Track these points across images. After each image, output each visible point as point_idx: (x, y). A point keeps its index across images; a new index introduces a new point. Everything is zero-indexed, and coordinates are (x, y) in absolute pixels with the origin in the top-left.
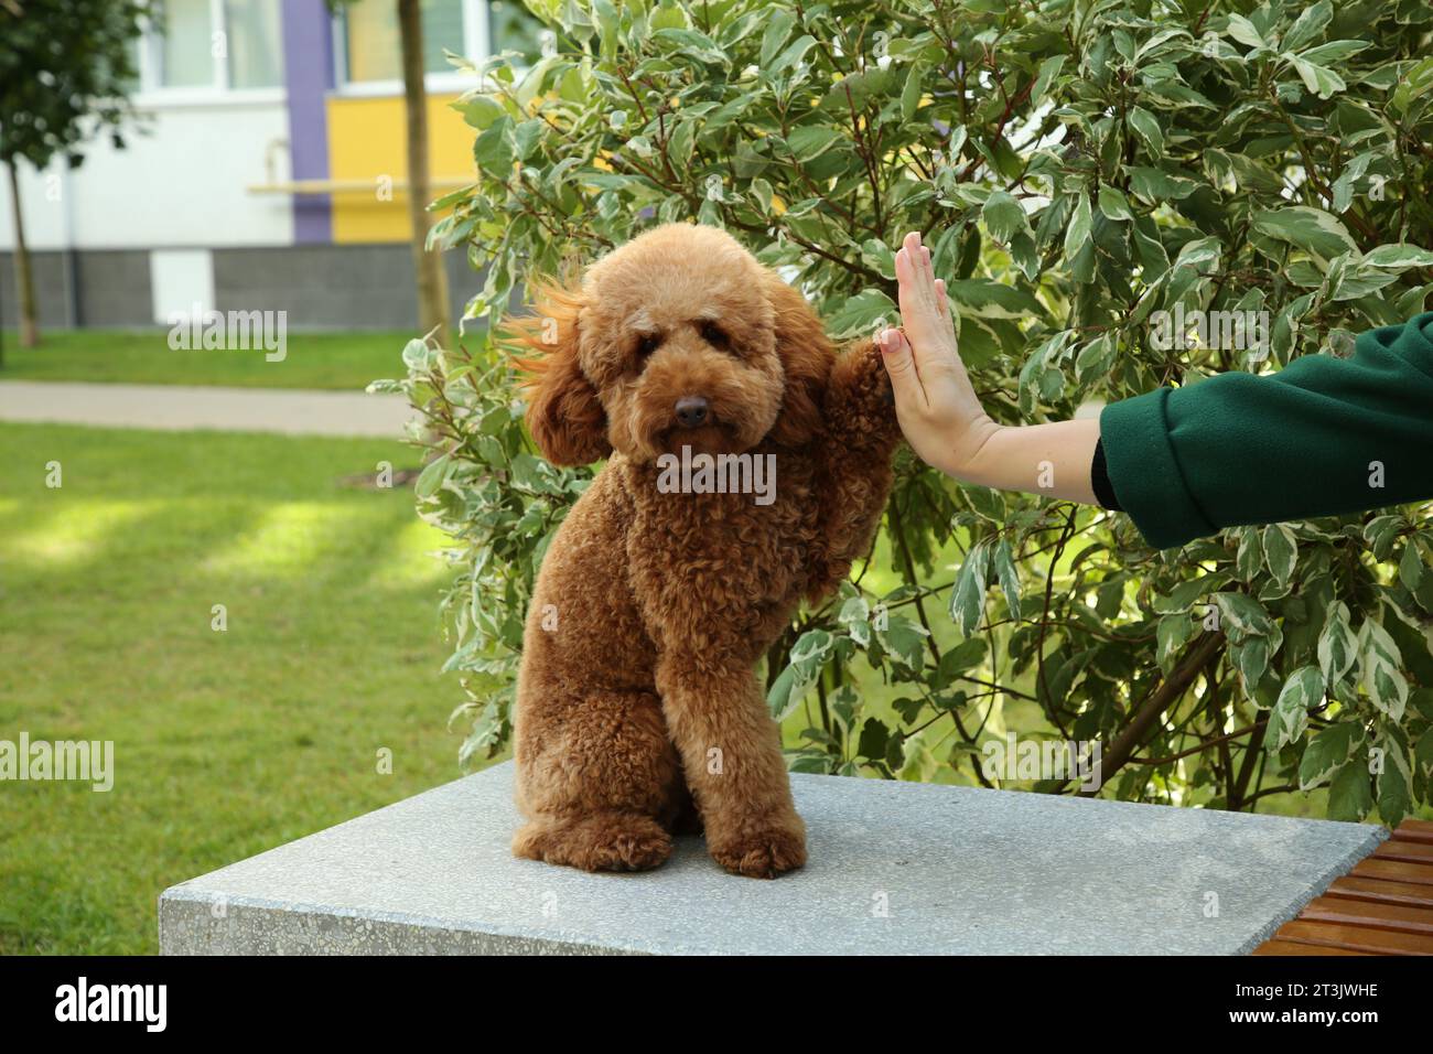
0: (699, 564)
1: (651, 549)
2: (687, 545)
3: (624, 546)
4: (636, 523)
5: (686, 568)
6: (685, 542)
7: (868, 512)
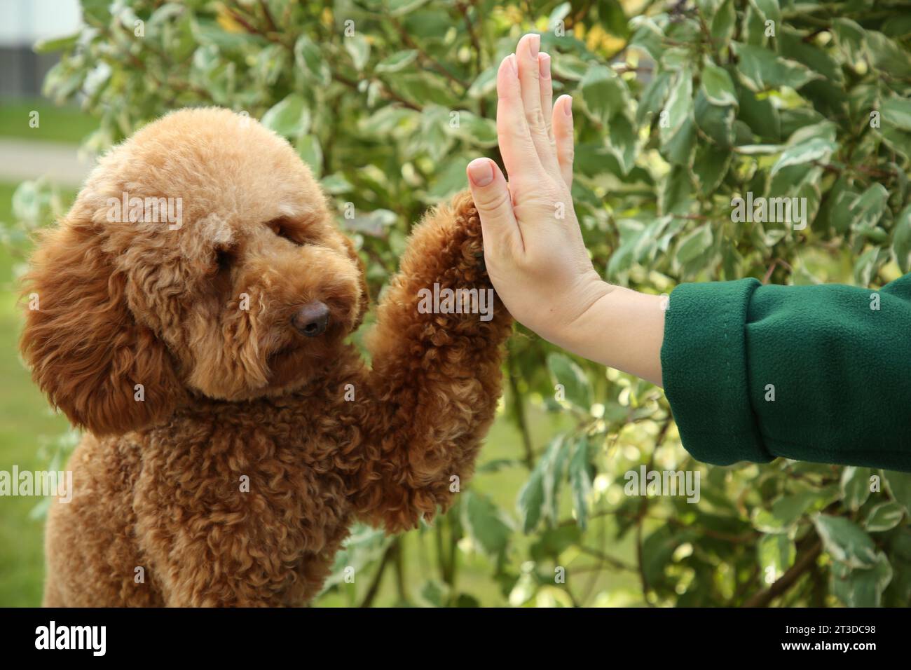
0: (214, 517)
1: (160, 507)
2: (201, 498)
3: (131, 500)
4: (143, 475)
5: (201, 523)
6: (197, 495)
7: (476, 423)
